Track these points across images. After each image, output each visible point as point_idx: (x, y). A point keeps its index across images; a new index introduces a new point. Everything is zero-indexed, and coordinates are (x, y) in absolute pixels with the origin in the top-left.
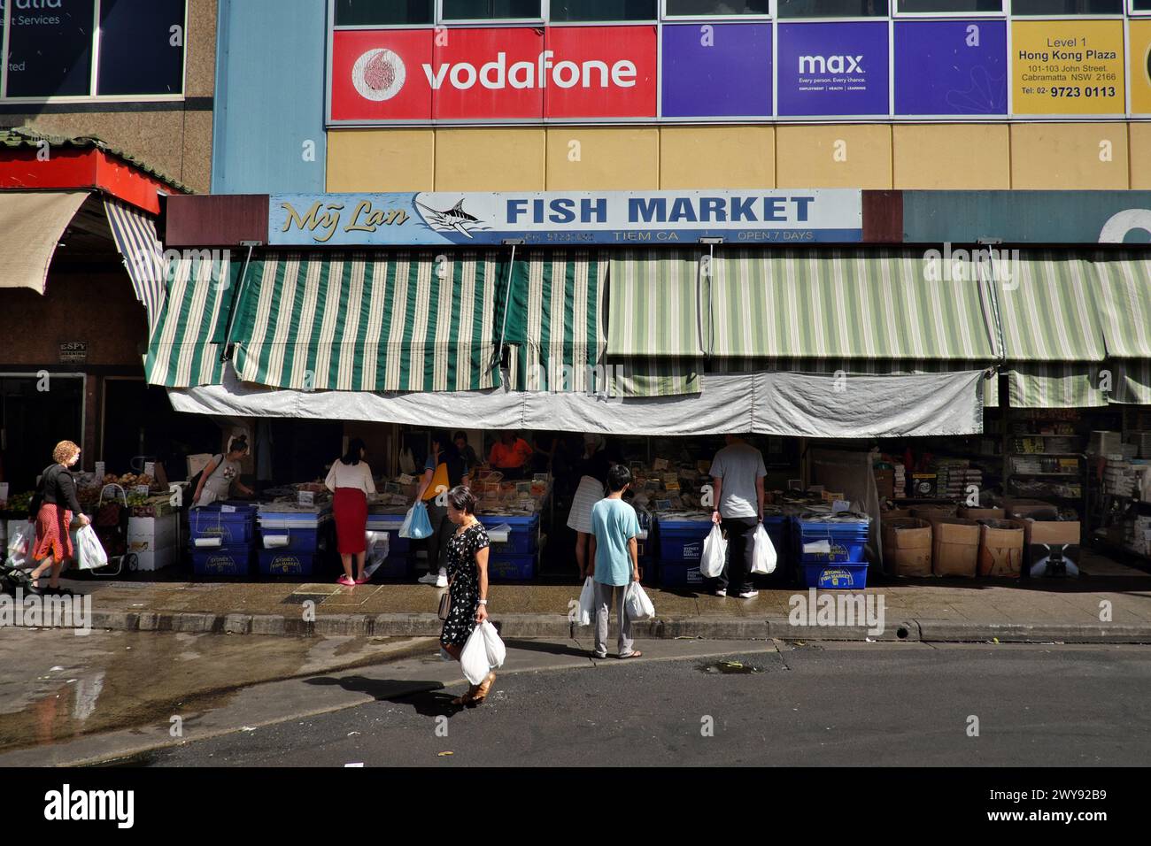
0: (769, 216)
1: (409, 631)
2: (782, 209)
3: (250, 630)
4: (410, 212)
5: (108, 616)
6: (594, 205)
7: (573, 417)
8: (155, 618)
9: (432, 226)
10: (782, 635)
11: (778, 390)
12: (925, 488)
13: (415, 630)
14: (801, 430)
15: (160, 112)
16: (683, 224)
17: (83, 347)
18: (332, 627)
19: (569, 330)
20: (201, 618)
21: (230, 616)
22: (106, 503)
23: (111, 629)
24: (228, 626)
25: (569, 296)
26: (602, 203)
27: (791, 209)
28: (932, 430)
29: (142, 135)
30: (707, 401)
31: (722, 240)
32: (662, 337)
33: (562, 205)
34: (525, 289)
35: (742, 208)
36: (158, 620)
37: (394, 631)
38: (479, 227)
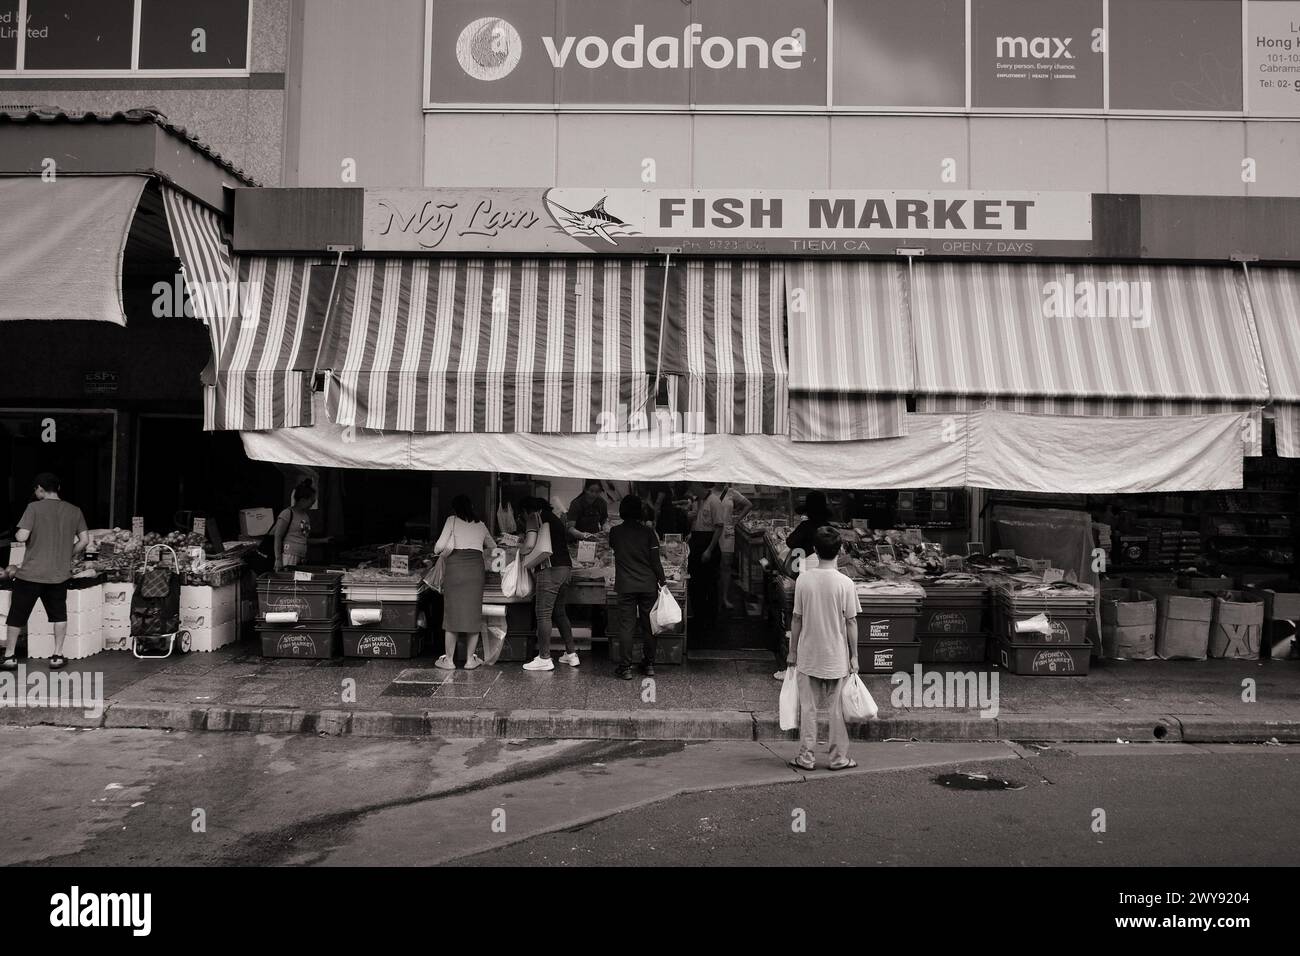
0: (980, 223)
1: (551, 733)
2: (996, 215)
3: (349, 731)
4: (540, 212)
5: (167, 713)
6: (766, 206)
7: (746, 467)
8: (227, 715)
9: (568, 230)
10: (1014, 735)
11: (998, 434)
12: (1135, 552)
13: (557, 732)
14: (1027, 484)
15: (219, 91)
16: (875, 231)
17: (113, 378)
18: (454, 727)
19: (739, 359)
20: (287, 715)
21: (323, 713)
22: (151, 569)
23: (171, 729)
24: (321, 726)
25: (737, 318)
26: (777, 205)
27: (1007, 215)
28: (1184, 484)
29: (195, 118)
30: (912, 446)
31: (923, 251)
32: (855, 368)
33: (728, 206)
34: (682, 308)
35: (947, 213)
36: (231, 718)
37: (533, 732)
38: (625, 232)
